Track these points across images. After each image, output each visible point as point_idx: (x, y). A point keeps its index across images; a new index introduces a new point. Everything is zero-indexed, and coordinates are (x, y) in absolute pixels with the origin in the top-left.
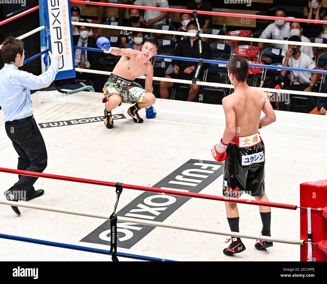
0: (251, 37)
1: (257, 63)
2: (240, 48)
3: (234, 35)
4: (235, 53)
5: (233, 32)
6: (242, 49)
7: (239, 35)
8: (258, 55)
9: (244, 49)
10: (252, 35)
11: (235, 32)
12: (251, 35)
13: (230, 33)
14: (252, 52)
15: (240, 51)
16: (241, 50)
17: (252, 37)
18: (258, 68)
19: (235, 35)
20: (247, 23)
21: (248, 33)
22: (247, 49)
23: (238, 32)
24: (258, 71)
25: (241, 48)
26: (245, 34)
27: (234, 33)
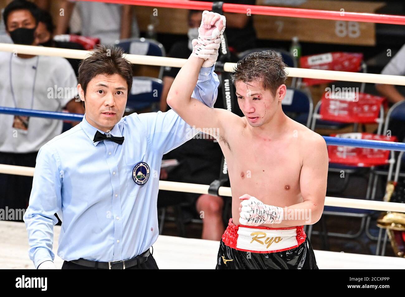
0: (361, 71)
1: (377, 137)
2: (333, 100)
3: (318, 67)
4: (319, 113)
5: (315, 57)
6: (338, 103)
7: (332, 67)
8: (379, 116)
9: (342, 102)
10: (364, 66)
11: (321, 59)
12: (361, 65)
13: (306, 61)
14: (363, 111)
15: (332, 107)
16: (335, 105)
17: (365, 71)
18: (380, 151)
19: (321, 66)
20: (351, 35)
21: (355, 60)
22: (351, 104)
23: (327, 58)
24: (380, 159)
25: (336, 100)
26: (346, 64)
27: (316, 60)
